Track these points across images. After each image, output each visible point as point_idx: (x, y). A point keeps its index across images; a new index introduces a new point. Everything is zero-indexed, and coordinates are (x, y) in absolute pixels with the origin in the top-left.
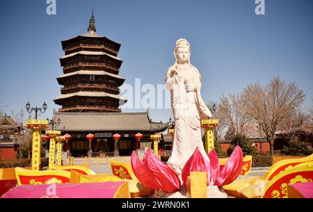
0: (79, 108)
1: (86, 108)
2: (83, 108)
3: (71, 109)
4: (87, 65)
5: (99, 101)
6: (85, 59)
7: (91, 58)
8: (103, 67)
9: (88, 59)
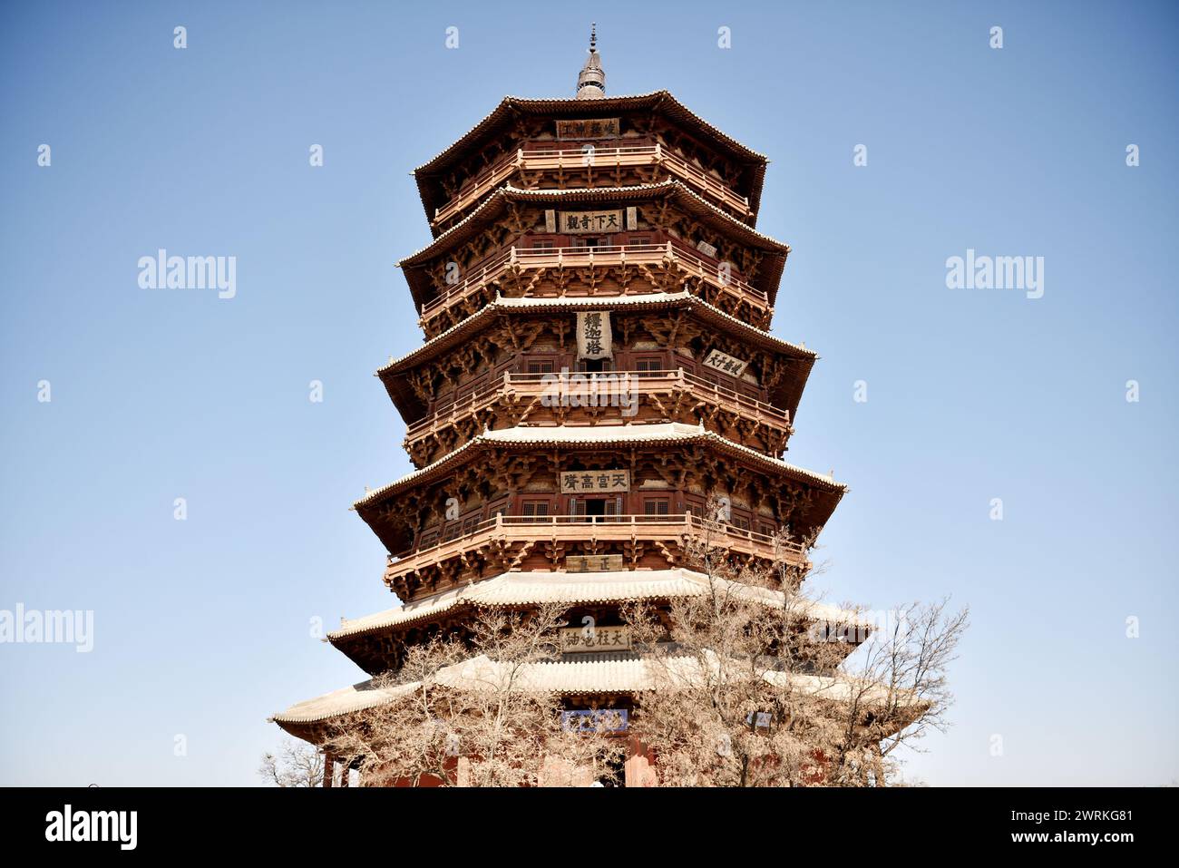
0: (503, 531)
1: (554, 531)
2: (533, 533)
3: (461, 547)
4: (561, 260)
5: (649, 483)
6: (545, 234)
7: (585, 225)
8: (666, 265)
9: (568, 231)
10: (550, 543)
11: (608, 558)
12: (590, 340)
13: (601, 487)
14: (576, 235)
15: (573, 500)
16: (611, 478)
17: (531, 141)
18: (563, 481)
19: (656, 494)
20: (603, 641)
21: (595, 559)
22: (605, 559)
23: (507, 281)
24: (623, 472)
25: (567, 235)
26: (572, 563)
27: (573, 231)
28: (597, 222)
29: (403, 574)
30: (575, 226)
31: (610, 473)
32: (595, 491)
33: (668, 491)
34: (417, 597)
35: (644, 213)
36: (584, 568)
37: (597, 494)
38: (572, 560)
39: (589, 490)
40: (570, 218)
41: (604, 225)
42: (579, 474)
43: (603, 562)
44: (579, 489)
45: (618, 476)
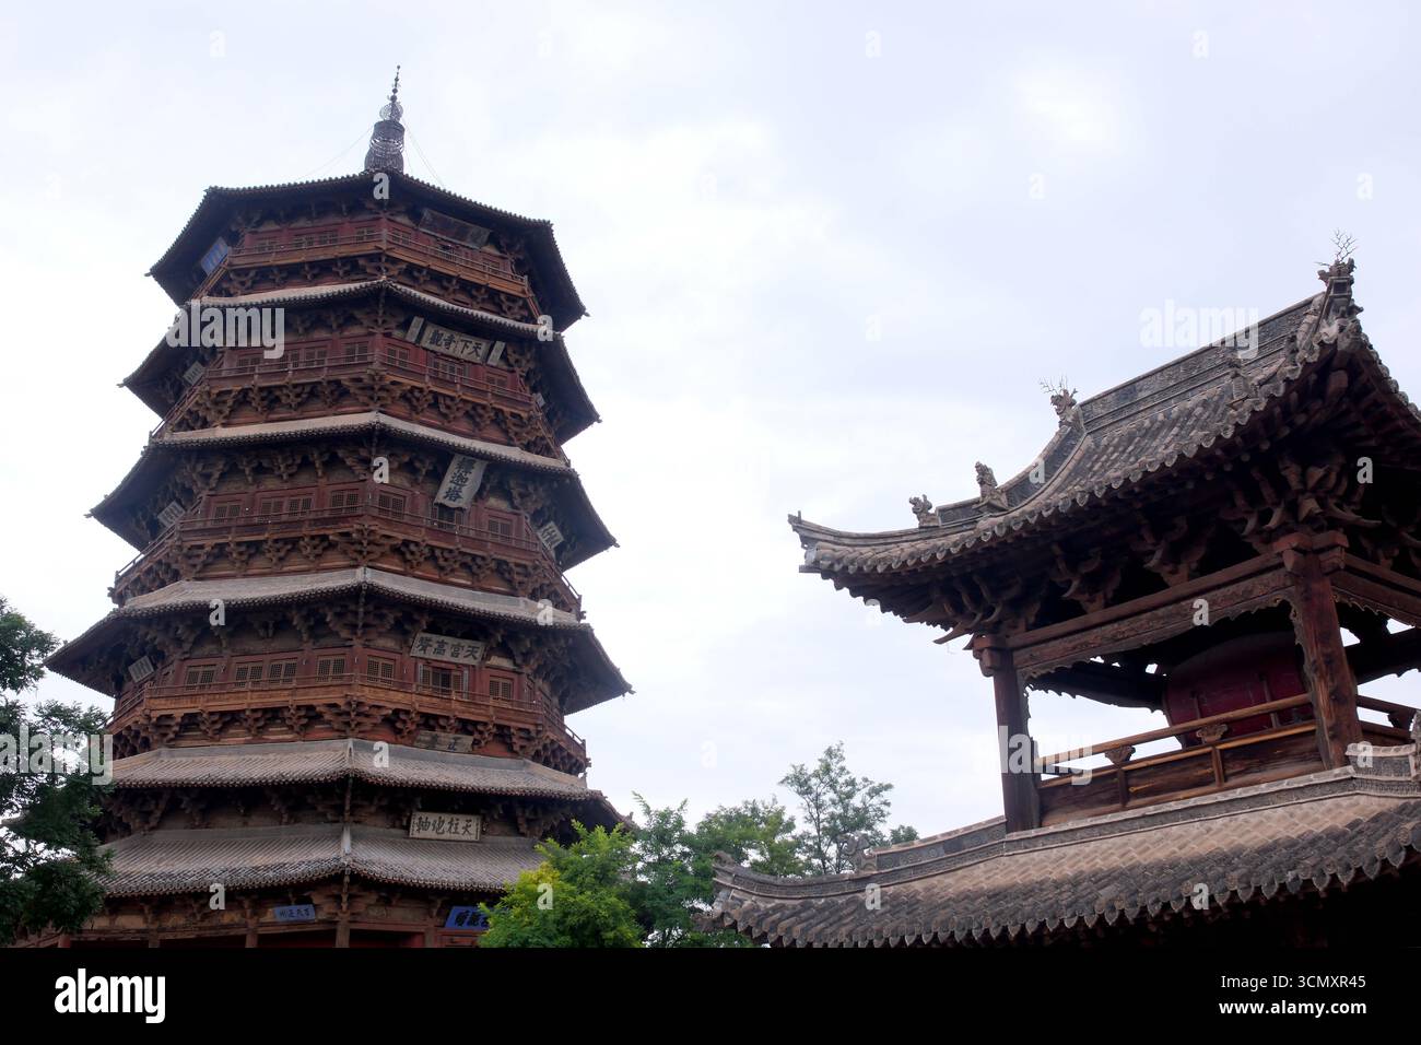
0: (362, 691)
1: (412, 700)
2: (391, 699)
5: (495, 661)
6: (403, 340)
7: (448, 344)
8: (530, 418)
9: (427, 345)
10: (407, 712)
11: (459, 738)
12: (453, 485)
13: (452, 655)
14: (435, 352)
15: (420, 664)
16: (466, 648)
17: (389, 220)
18: (417, 643)
19: (501, 673)
20: (453, 830)
21: (446, 737)
22: (456, 739)
23: (360, 385)
24: (479, 644)
25: (424, 349)
26: (422, 738)
27: (433, 347)
28: (461, 345)
29: (178, 714)
30: (438, 341)
31: (466, 643)
32: (445, 659)
33: (514, 671)
34: (184, 743)
35: (510, 351)
36: (432, 745)
37: (445, 662)
38: (425, 735)
39: (439, 657)
40: (436, 333)
41: (466, 351)
42: (435, 638)
43: (453, 741)
44: (430, 654)
45: (474, 647)
